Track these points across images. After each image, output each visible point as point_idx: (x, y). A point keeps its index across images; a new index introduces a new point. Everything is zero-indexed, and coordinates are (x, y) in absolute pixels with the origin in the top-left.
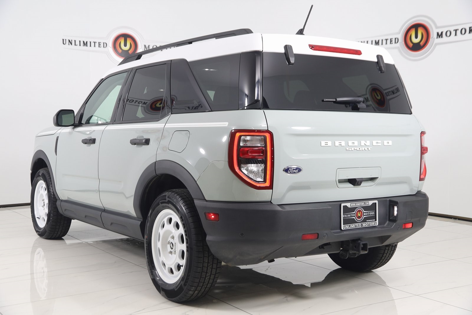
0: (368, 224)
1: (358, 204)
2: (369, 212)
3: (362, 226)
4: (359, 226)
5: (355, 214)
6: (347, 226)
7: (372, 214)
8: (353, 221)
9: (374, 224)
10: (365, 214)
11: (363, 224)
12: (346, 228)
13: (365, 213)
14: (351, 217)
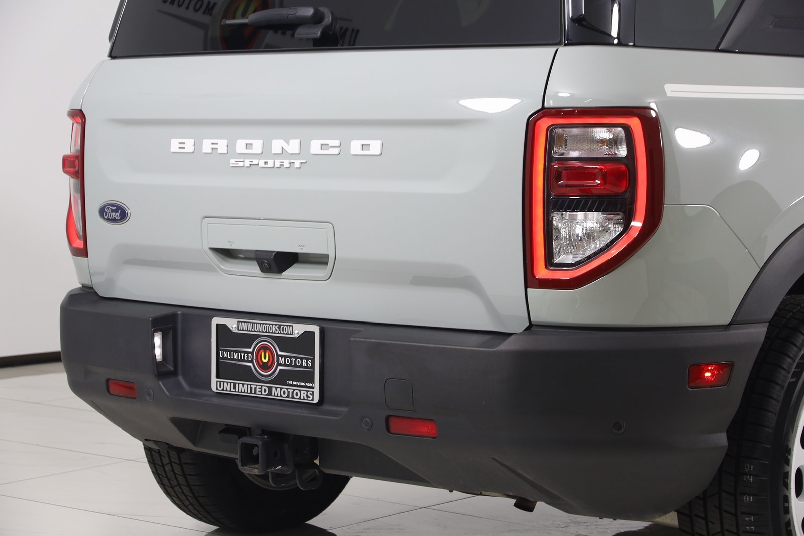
0: (289, 392)
1: (261, 328)
2: (297, 358)
3: (270, 393)
4: (261, 391)
5: (252, 353)
6: (227, 383)
7: (304, 364)
8: (246, 375)
9: (307, 397)
10: (282, 361)
11: (274, 389)
12: (223, 390)
13: (282, 356)
14: (240, 360)
